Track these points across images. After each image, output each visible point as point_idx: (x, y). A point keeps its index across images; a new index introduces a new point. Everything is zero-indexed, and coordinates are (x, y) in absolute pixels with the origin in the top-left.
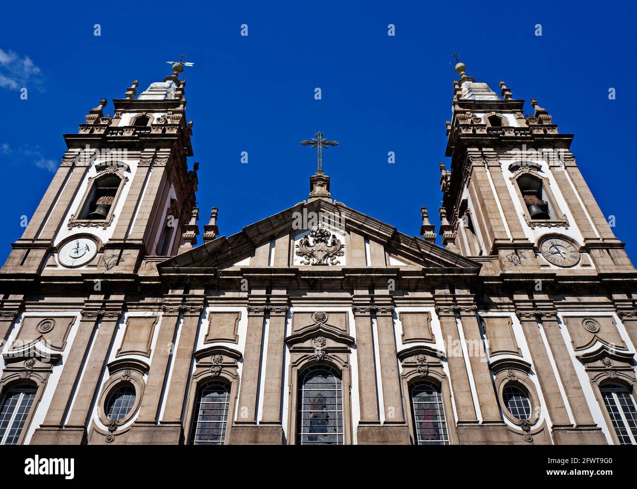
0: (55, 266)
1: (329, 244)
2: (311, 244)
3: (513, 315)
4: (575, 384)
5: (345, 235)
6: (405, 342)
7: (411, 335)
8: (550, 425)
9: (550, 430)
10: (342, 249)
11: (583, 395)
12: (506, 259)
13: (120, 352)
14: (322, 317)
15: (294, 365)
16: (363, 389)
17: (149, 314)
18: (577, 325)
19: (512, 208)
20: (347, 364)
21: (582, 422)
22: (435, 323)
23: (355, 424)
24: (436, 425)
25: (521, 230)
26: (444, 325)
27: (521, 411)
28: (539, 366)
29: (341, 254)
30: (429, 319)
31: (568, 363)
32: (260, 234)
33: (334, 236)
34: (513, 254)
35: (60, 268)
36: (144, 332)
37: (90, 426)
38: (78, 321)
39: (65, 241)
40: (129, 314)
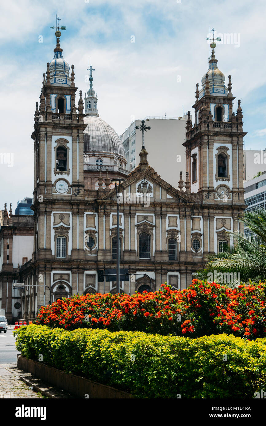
0: (56, 193)
1: (148, 188)
2: (142, 188)
3: (201, 217)
4: (213, 241)
5: (153, 184)
6: (169, 226)
7: (171, 224)
8: (203, 251)
9: (202, 253)
10: (152, 190)
11: (214, 244)
12: (204, 196)
13: (87, 227)
14: (145, 218)
15: (138, 233)
16: (157, 241)
17: (92, 213)
18: (219, 221)
19: (212, 172)
20: (153, 234)
21: (211, 251)
22: (178, 220)
23: (154, 251)
24: (174, 251)
25: (213, 183)
26: (181, 222)
27: (196, 247)
28: (205, 235)
29: (151, 192)
30: (177, 219)
31: (213, 234)
32: (126, 185)
33: (149, 185)
34: (207, 194)
35: (58, 193)
36: (92, 220)
37: (84, 249)
38: (71, 215)
39: (56, 182)
40: (86, 213)
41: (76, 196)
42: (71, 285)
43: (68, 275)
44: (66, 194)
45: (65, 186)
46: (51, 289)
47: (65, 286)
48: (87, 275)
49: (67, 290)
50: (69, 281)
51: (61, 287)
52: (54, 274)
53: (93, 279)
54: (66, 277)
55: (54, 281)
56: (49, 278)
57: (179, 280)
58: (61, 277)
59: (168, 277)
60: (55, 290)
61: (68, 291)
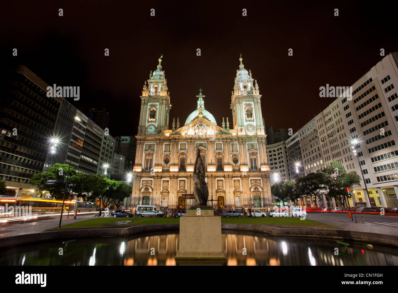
1: (203, 127)
3: (238, 143)
4: (246, 157)
5: (206, 125)
7: (218, 148)
8: (240, 164)
10: (205, 128)
11: (247, 159)
12: (239, 131)
13: (165, 152)
14: (201, 145)
16: (209, 159)
18: (250, 145)
19: (243, 117)
20: (206, 154)
21: (245, 164)
22: (222, 146)
23: (207, 165)
24: (221, 164)
25: (243, 123)
26: (224, 147)
27: (236, 162)
28: (240, 154)
31: (246, 153)
33: (204, 125)
34: (241, 129)
35: (149, 133)
36: (168, 147)
37: (162, 164)
38: (155, 145)
39: (148, 127)
40: (165, 143)
41: (159, 134)
42: (153, 188)
43: (152, 181)
44: (153, 133)
45: (153, 129)
46: (140, 190)
47: (149, 188)
48: (163, 181)
49: (150, 190)
50: (151, 184)
51: (147, 189)
52: (143, 181)
53: (168, 183)
54: (150, 182)
55: (142, 185)
56: (139, 183)
57: (224, 183)
58: (147, 182)
59: (216, 181)
60: (143, 190)
61: (151, 192)
